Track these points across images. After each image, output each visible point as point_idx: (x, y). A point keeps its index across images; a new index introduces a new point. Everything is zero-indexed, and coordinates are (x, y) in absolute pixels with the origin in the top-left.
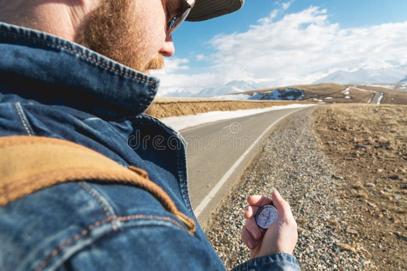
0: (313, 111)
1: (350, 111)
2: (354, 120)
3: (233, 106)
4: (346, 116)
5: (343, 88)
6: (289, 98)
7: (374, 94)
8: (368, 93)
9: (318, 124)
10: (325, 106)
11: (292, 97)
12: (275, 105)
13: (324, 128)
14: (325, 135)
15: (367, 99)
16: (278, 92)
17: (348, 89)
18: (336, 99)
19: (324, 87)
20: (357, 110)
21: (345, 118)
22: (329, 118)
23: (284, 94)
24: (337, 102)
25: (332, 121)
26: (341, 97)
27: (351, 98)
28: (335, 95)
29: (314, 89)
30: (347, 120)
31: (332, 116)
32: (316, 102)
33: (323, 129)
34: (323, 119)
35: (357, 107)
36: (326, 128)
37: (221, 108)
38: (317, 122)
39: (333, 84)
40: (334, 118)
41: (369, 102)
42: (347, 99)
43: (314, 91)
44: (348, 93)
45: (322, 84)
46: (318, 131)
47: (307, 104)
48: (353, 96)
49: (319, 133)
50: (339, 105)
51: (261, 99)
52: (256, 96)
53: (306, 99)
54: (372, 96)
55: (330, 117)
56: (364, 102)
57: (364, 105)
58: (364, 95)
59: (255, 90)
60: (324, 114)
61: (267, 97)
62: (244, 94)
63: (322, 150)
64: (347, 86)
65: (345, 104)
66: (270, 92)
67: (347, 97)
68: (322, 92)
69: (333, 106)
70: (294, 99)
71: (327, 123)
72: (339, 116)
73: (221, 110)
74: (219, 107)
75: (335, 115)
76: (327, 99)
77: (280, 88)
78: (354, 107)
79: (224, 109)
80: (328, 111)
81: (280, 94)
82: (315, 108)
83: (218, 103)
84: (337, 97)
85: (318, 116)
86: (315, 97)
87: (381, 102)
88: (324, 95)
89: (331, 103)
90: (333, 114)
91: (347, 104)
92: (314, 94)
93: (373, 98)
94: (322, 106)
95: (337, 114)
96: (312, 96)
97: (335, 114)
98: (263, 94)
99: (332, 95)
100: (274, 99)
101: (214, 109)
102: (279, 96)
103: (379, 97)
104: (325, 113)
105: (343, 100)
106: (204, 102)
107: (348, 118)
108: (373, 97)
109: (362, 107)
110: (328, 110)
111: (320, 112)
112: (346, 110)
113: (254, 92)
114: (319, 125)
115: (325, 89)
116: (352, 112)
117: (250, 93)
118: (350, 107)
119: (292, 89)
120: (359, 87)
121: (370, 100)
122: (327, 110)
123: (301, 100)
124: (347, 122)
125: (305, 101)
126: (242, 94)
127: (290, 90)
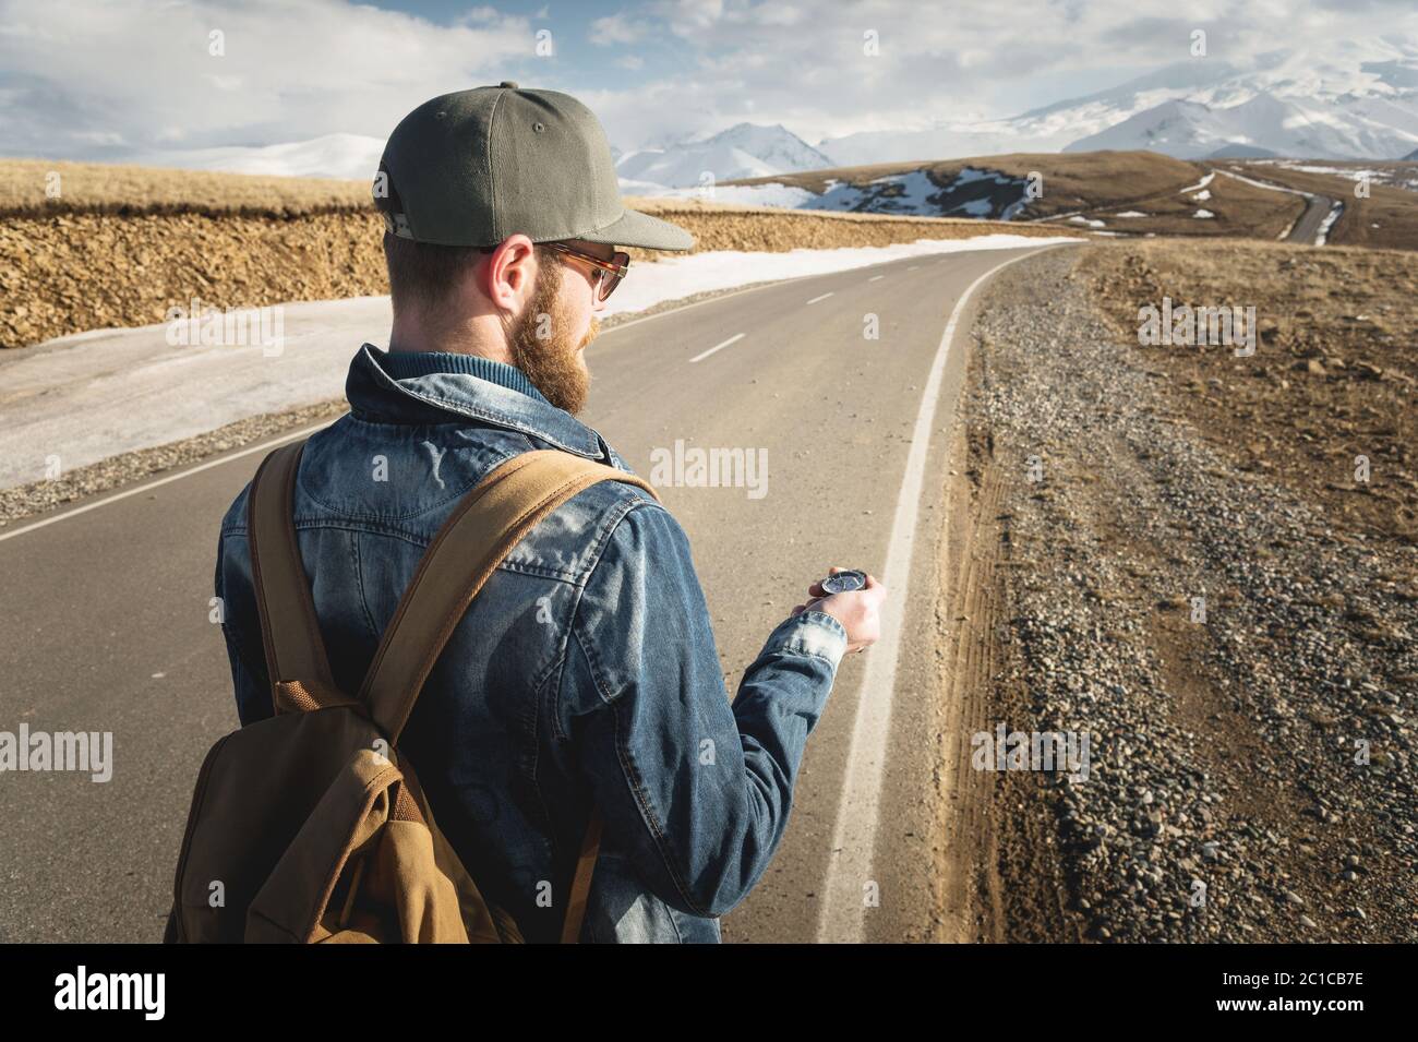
0: (1079, 261)
1: (1201, 263)
2: (1209, 288)
3: (778, 234)
4: (1189, 277)
5: (1188, 176)
6: (970, 206)
7: (1308, 203)
8: (1284, 199)
9: (1104, 295)
10: (1117, 243)
11: (982, 205)
12: (925, 235)
13: (1125, 301)
14: (1128, 318)
15: (1277, 222)
16: (929, 183)
17: (1205, 181)
18: (1158, 222)
19: (1114, 166)
20: (1227, 262)
21: (1183, 281)
22: (1136, 282)
23: (951, 190)
24: (1162, 233)
25: (1146, 288)
26: (1180, 214)
27: (1218, 217)
28: (1155, 203)
29: (1073, 177)
30: (1191, 288)
31: (1143, 277)
32: (1081, 229)
33: (1119, 305)
34: (1117, 284)
35: (1231, 252)
36: (1129, 303)
37: (737, 238)
38: (1102, 290)
39: (1147, 158)
40: (1150, 281)
41: (1284, 234)
42: (1200, 219)
43: (1072, 185)
44: (1205, 195)
45: (1109, 153)
46: (1108, 310)
47: (1045, 235)
48: (1226, 210)
49: (1113, 314)
50: (1167, 244)
51: (858, 209)
52: (834, 192)
53: (1040, 215)
54: (1299, 211)
55: (1139, 280)
56: (1261, 236)
57: (1258, 245)
58: (1269, 207)
59: (829, 168)
60: (1117, 270)
61: (883, 200)
62: (787, 185)
63: (1125, 343)
64: (1203, 168)
65: (1189, 242)
66: (895, 179)
67: (1202, 213)
68: (1106, 189)
69: (1148, 246)
70: (993, 215)
71: (1130, 293)
72: (1166, 276)
73: (738, 246)
74: (729, 235)
75: (1154, 275)
76: (1124, 220)
77: (936, 164)
78: (1219, 252)
79: (746, 244)
80: (1129, 262)
81: (936, 191)
82: (1085, 251)
83: (724, 221)
84: (1161, 213)
85: (1100, 275)
86: (1075, 209)
87: (1328, 236)
88: (1111, 202)
89: (1140, 234)
90: (1149, 272)
91: (1198, 240)
92: (1072, 195)
93: (1299, 219)
94: (1106, 243)
95: (1160, 272)
96: (1063, 202)
97: (1155, 271)
98: (866, 189)
99: (1142, 203)
100: (910, 210)
101: (712, 243)
102: (931, 200)
103: (1326, 216)
104: (1122, 266)
105: (1185, 223)
106: (676, 213)
107: (1193, 283)
108: (1300, 216)
109: (1246, 251)
110: (1131, 258)
111: (1103, 264)
112: (1191, 260)
113: (831, 176)
114: (1107, 298)
115: (1116, 177)
116: (1209, 265)
117: (813, 184)
118: (1206, 252)
119: (984, 170)
120: (1249, 172)
121: (1289, 227)
122: (1126, 258)
123: (1019, 219)
124: (1189, 292)
125: (1037, 222)
126: (779, 186)
127: (977, 176)
